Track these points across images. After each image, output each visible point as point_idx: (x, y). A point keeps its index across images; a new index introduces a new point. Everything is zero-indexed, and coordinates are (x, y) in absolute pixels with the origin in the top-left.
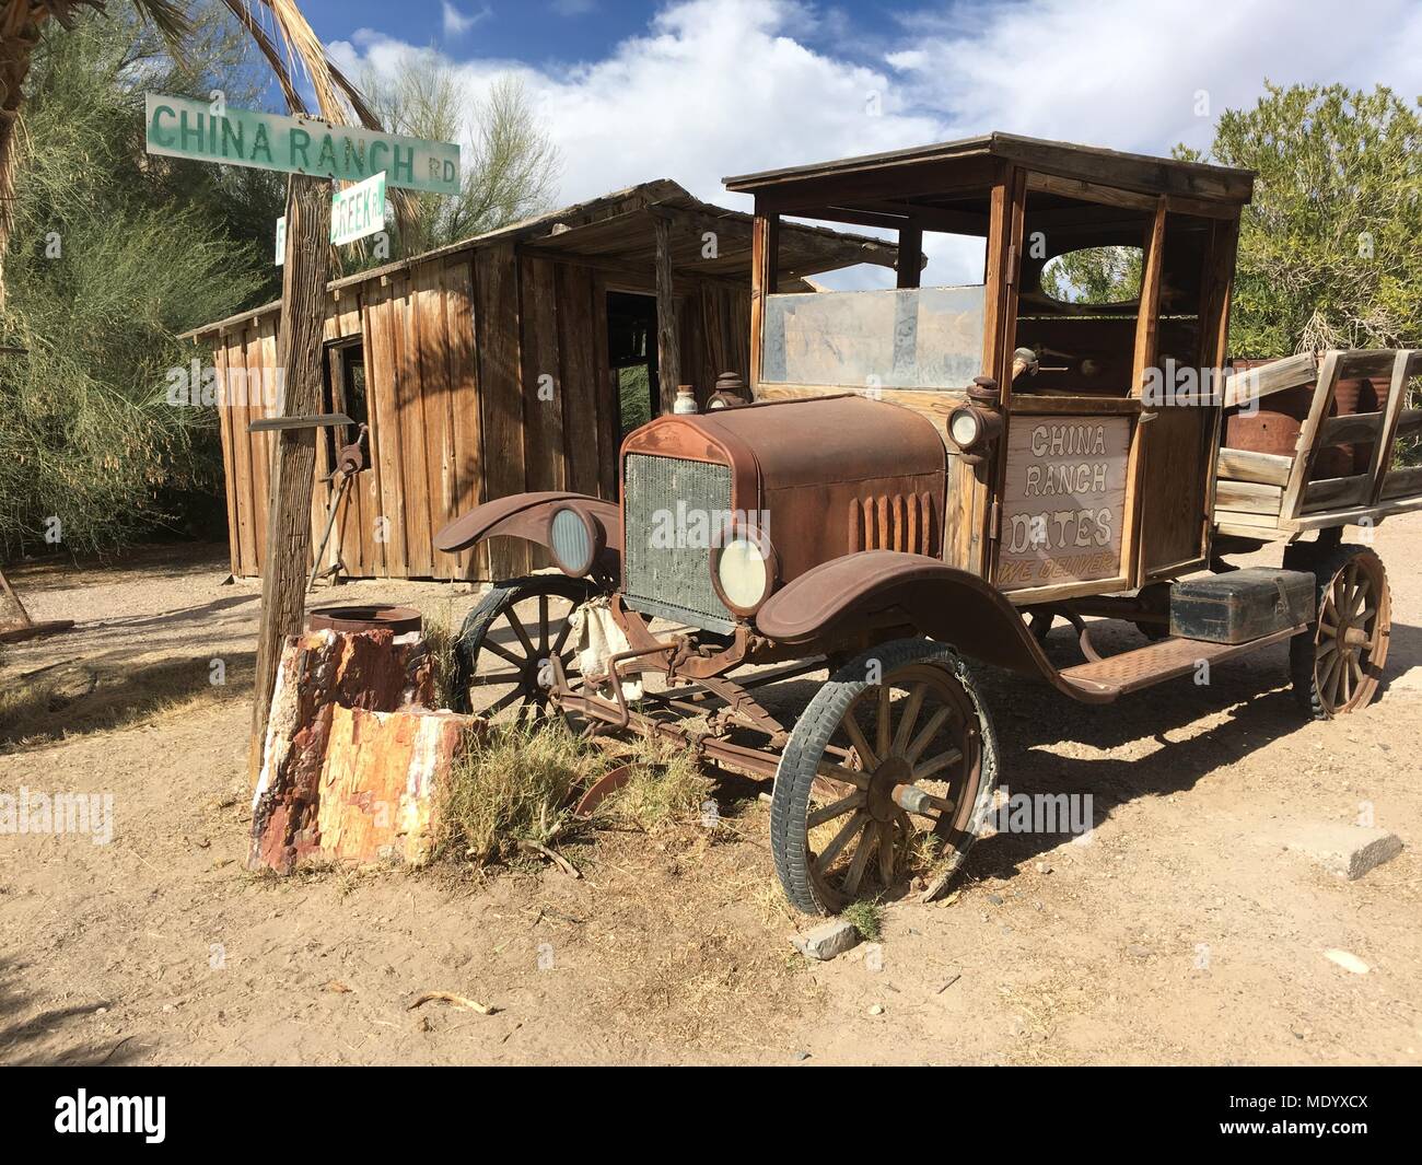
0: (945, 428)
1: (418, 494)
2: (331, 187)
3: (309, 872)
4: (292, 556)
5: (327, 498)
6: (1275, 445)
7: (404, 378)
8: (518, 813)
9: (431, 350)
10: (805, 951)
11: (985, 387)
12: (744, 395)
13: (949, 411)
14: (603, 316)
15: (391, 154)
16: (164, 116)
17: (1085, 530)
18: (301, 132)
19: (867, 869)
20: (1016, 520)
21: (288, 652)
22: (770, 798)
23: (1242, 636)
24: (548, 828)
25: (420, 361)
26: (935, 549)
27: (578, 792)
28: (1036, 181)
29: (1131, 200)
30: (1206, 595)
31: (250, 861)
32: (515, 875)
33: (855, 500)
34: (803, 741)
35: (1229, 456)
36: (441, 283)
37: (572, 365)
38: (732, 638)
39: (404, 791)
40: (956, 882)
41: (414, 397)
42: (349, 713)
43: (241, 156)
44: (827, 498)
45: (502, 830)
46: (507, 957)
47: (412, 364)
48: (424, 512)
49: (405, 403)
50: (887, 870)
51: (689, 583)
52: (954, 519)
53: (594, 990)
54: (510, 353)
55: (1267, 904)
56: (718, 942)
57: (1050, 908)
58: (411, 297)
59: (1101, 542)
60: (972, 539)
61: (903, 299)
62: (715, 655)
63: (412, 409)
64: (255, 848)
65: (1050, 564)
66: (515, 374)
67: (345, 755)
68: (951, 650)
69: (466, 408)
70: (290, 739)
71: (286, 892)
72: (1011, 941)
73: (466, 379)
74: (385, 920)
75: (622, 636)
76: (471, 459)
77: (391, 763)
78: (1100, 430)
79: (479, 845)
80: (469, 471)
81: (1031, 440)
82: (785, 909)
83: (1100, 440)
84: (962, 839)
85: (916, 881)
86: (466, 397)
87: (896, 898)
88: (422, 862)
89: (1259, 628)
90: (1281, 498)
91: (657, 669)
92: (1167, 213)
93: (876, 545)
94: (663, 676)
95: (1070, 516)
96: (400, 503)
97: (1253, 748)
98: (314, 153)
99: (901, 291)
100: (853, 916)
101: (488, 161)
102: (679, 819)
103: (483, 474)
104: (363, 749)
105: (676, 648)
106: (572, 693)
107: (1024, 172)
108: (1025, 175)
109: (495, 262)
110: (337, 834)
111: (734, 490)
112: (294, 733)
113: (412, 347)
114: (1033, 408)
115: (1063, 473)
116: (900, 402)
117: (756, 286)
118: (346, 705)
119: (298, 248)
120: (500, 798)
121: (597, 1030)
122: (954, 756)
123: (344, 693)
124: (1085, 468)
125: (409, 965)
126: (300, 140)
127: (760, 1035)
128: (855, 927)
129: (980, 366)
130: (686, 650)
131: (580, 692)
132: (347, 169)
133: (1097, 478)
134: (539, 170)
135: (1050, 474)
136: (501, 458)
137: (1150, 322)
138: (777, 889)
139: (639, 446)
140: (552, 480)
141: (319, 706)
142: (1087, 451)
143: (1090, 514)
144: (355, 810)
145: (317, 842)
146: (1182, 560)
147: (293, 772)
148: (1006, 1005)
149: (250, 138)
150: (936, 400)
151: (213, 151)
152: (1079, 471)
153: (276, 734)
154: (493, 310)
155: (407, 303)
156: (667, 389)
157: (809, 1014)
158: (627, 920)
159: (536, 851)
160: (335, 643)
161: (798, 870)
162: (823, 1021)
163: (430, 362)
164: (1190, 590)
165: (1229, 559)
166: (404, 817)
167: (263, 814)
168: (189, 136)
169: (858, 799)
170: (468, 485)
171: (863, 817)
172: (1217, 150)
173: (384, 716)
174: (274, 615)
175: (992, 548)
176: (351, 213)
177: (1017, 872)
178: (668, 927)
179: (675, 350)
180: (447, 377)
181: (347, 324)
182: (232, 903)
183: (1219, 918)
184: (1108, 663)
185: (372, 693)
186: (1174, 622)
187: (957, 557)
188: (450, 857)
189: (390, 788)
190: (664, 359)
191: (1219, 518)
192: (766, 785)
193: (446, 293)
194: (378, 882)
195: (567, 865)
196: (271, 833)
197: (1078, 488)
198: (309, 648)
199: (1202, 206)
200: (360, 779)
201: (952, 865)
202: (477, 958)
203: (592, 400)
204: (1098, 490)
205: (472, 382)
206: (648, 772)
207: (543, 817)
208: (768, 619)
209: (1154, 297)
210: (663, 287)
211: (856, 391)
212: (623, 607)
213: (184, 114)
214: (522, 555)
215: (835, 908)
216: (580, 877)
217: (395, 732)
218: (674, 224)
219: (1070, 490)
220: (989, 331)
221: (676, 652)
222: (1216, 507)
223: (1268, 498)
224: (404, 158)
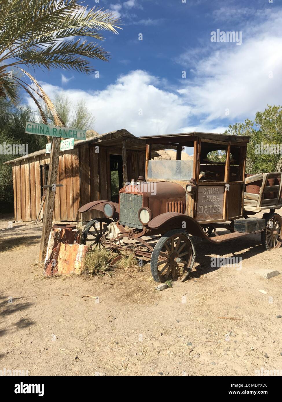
0: (185, 188)
1: (64, 201)
2: (60, 139)
3: (56, 276)
4: (50, 213)
5: (41, 202)
6: (256, 192)
7: (61, 174)
8: (99, 264)
9: (68, 167)
10: (157, 289)
11: (193, 180)
12: (144, 180)
13: (186, 185)
14: (109, 160)
15: (73, 132)
16: (29, 126)
17: (215, 209)
18: (55, 128)
19: (169, 275)
20: (200, 207)
21: (52, 232)
22: (150, 264)
23: (248, 231)
24: (105, 267)
25: (65, 170)
26: (184, 212)
27: (110, 261)
28: (203, 140)
29: (223, 143)
30: (241, 223)
31: (43, 274)
32: (98, 277)
33: (167, 202)
34: (157, 248)
35: (246, 194)
36: (71, 152)
37: (101, 171)
38: (142, 230)
39: (75, 260)
40: (187, 278)
41: (64, 178)
42: (64, 244)
43: (43, 133)
44: (161, 202)
45: (96, 268)
46: (99, 290)
47: (63, 171)
48: (65, 205)
49: (61, 180)
50: (173, 275)
51: (133, 219)
52: (187, 207)
53: (116, 295)
54: (87, 169)
55: (249, 283)
56: (140, 288)
57: (206, 283)
58: (64, 156)
59: (219, 212)
60: (191, 210)
61: (177, 162)
62: (138, 234)
63: (63, 181)
64: (45, 272)
65: (208, 216)
66: (88, 174)
67: (63, 253)
68: (186, 231)
69: (76, 181)
70: (52, 250)
71: (51, 280)
72: (198, 288)
73: (77, 175)
74: (73, 285)
75: (119, 230)
76: (77, 193)
77: (73, 254)
78: (218, 189)
79: (91, 271)
80: (77, 196)
81: (203, 191)
82: (153, 282)
83: (218, 191)
84: (189, 270)
85: (179, 277)
86: (77, 179)
87: (175, 281)
88: (80, 274)
89: (253, 230)
90: (257, 203)
91: (126, 236)
92: (231, 145)
93: (172, 211)
94: (128, 238)
95: (212, 206)
96: (59, 203)
97: (253, 256)
98: (57, 133)
99: (177, 160)
100: (167, 283)
101: (77, 119)
102: (131, 266)
103: (81, 196)
104: (67, 251)
105: (130, 232)
106: (107, 243)
107: (201, 138)
108: (201, 139)
109: (84, 148)
110: (61, 269)
111: (143, 200)
112: (53, 248)
113: (63, 167)
114: (203, 184)
115: (210, 197)
116: (177, 183)
117: (146, 158)
118: (63, 243)
119: (54, 151)
120: (95, 261)
121: (118, 301)
122: (187, 253)
123: (62, 241)
124: (215, 196)
125: (79, 291)
126: (55, 130)
127: (149, 302)
128: (167, 285)
129: (192, 176)
130: (132, 233)
131: (109, 242)
132: (64, 136)
133: (217, 198)
134: (89, 122)
135: (207, 198)
136: (84, 193)
137: (228, 167)
138: (152, 278)
139: (123, 191)
140: (96, 198)
141: (58, 243)
142: (215, 193)
143: (216, 206)
144: (65, 264)
145: (57, 271)
146: (237, 216)
147: (53, 256)
148: (196, 298)
149: (45, 130)
150: (184, 182)
151: (38, 133)
152: (214, 197)
153: (49, 248)
154: (83, 159)
155: (63, 157)
156: (125, 178)
157: (158, 299)
158: (122, 284)
159: (103, 272)
160: (61, 230)
161: (156, 273)
162: (161, 300)
163: (68, 170)
164: (238, 222)
165: (249, 216)
166: (75, 265)
167: (47, 265)
168: (34, 130)
169: (168, 260)
170: (77, 199)
171: (169, 264)
172: (256, 121)
173: (71, 245)
174: (46, 226)
175: (195, 212)
176: (65, 145)
177: (200, 277)
178: (130, 285)
179: (126, 168)
180: (72, 174)
181: (47, 161)
182: (40, 282)
183: (239, 285)
184: (220, 236)
185: (68, 241)
186: (235, 229)
187: (188, 214)
188: (85, 273)
189: (72, 260)
190: (124, 171)
191: (245, 207)
192: (149, 261)
193: (72, 155)
194: (70, 278)
195: (109, 275)
196: (48, 269)
197: (213, 201)
198: (56, 231)
199: (238, 144)
200: (66, 258)
201: (187, 275)
202: (93, 290)
203: (106, 179)
204: (218, 201)
205: (78, 175)
206: (125, 257)
207: (104, 265)
208: (150, 224)
209: (229, 162)
210: (124, 154)
211: (168, 180)
212: (119, 224)
213: (33, 125)
214: (89, 215)
215: (163, 282)
216: (111, 277)
217: (74, 248)
218: (127, 141)
219: (212, 201)
220: (194, 169)
221: (130, 233)
222: (244, 205)
223: (254, 203)
224: (75, 133)
